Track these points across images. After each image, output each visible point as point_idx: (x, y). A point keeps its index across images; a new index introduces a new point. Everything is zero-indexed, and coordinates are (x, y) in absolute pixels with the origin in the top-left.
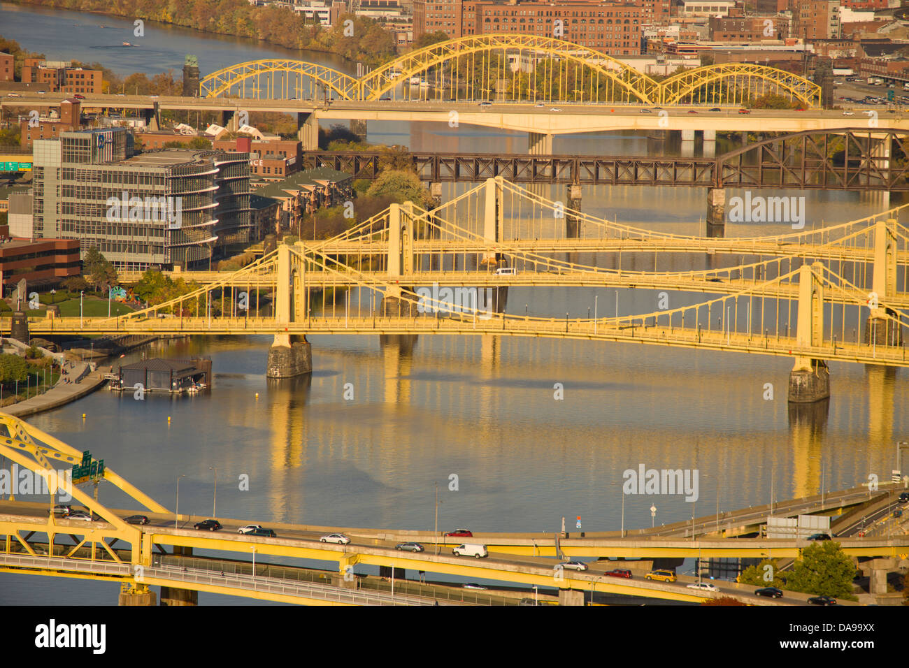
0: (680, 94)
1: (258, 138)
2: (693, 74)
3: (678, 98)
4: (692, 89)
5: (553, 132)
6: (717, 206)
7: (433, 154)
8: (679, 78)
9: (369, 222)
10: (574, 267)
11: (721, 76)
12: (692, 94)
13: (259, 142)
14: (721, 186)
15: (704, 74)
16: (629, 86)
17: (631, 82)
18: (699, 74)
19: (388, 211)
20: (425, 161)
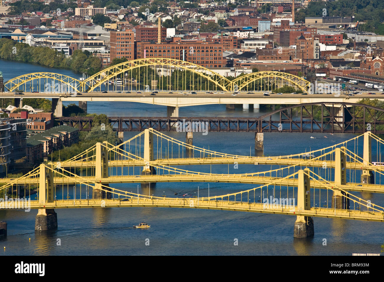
0: (241, 87)
1: (32, 111)
2: (248, 77)
3: (241, 88)
4: (248, 83)
5: (179, 106)
6: (260, 141)
7: (119, 118)
8: (241, 79)
9: (86, 152)
10: (188, 172)
11: (261, 77)
12: (248, 86)
13: (32, 113)
14: (261, 131)
15: (253, 76)
16: (216, 83)
17: (217, 81)
18: (250, 76)
19: (95, 146)
20: (115, 121)
